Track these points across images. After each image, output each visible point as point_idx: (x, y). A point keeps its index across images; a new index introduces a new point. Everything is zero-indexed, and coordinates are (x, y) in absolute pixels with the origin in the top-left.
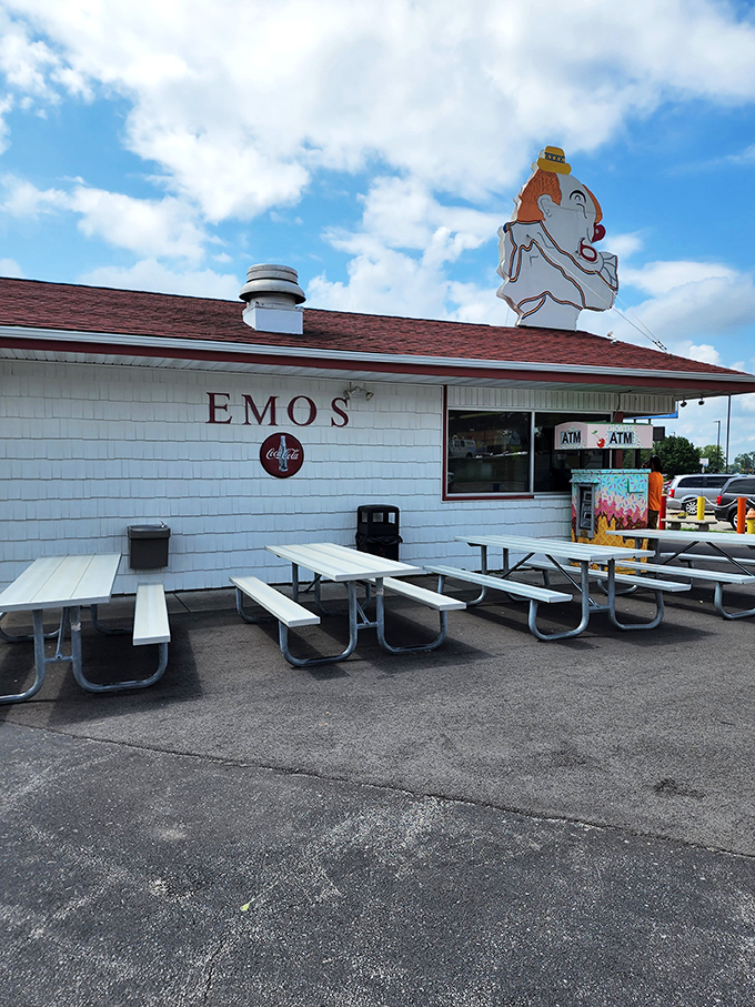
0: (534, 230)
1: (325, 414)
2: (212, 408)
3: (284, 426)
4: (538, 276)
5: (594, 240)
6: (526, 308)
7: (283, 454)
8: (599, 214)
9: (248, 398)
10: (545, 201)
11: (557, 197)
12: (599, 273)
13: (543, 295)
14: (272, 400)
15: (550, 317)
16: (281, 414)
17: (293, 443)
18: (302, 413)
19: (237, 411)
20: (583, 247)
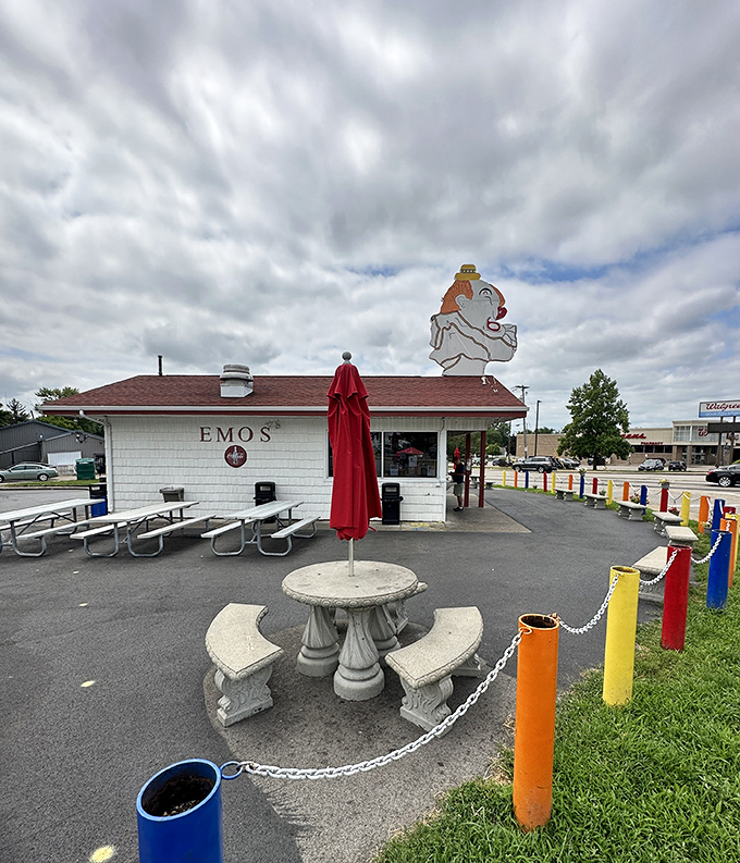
0: (453, 317)
1: (257, 435)
2: (203, 434)
3: (237, 442)
4: (454, 344)
5: (498, 318)
6: (446, 365)
7: (235, 456)
8: (502, 300)
9: (219, 429)
10: (461, 299)
11: (470, 294)
12: (501, 338)
13: (459, 356)
14: (231, 429)
15: (463, 369)
16: (235, 436)
17: (240, 450)
18: (246, 435)
19: (214, 435)
20: (489, 323)
